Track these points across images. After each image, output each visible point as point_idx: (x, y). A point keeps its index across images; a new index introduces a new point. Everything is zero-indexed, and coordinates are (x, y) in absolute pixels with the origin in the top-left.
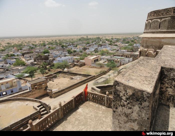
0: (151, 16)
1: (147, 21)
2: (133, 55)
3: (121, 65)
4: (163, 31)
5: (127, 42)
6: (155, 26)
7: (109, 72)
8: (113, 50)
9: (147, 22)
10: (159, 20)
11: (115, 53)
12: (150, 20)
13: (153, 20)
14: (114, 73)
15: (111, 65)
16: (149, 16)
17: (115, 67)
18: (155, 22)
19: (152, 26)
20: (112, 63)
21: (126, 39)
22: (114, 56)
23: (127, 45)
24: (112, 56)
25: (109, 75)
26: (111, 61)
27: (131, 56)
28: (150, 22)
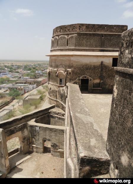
0: (57, 32)
1: (53, 37)
2: (36, 81)
3: (25, 93)
4: (71, 49)
5: (29, 69)
6: (63, 42)
7: (12, 102)
8: (15, 78)
9: (53, 39)
10: (66, 36)
11: (17, 80)
12: (56, 36)
13: (60, 37)
14: (18, 102)
15: (14, 94)
16: (55, 32)
17: (19, 95)
18: (62, 38)
19: (59, 42)
20: (15, 91)
21: (27, 66)
22: (16, 84)
23: (29, 71)
24: (14, 83)
25: (13, 106)
26: (13, 89)
27: (35, 82)
28: (56, 38)
